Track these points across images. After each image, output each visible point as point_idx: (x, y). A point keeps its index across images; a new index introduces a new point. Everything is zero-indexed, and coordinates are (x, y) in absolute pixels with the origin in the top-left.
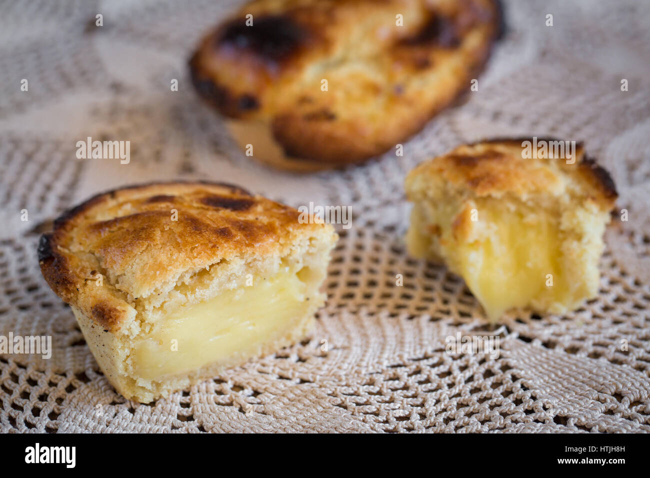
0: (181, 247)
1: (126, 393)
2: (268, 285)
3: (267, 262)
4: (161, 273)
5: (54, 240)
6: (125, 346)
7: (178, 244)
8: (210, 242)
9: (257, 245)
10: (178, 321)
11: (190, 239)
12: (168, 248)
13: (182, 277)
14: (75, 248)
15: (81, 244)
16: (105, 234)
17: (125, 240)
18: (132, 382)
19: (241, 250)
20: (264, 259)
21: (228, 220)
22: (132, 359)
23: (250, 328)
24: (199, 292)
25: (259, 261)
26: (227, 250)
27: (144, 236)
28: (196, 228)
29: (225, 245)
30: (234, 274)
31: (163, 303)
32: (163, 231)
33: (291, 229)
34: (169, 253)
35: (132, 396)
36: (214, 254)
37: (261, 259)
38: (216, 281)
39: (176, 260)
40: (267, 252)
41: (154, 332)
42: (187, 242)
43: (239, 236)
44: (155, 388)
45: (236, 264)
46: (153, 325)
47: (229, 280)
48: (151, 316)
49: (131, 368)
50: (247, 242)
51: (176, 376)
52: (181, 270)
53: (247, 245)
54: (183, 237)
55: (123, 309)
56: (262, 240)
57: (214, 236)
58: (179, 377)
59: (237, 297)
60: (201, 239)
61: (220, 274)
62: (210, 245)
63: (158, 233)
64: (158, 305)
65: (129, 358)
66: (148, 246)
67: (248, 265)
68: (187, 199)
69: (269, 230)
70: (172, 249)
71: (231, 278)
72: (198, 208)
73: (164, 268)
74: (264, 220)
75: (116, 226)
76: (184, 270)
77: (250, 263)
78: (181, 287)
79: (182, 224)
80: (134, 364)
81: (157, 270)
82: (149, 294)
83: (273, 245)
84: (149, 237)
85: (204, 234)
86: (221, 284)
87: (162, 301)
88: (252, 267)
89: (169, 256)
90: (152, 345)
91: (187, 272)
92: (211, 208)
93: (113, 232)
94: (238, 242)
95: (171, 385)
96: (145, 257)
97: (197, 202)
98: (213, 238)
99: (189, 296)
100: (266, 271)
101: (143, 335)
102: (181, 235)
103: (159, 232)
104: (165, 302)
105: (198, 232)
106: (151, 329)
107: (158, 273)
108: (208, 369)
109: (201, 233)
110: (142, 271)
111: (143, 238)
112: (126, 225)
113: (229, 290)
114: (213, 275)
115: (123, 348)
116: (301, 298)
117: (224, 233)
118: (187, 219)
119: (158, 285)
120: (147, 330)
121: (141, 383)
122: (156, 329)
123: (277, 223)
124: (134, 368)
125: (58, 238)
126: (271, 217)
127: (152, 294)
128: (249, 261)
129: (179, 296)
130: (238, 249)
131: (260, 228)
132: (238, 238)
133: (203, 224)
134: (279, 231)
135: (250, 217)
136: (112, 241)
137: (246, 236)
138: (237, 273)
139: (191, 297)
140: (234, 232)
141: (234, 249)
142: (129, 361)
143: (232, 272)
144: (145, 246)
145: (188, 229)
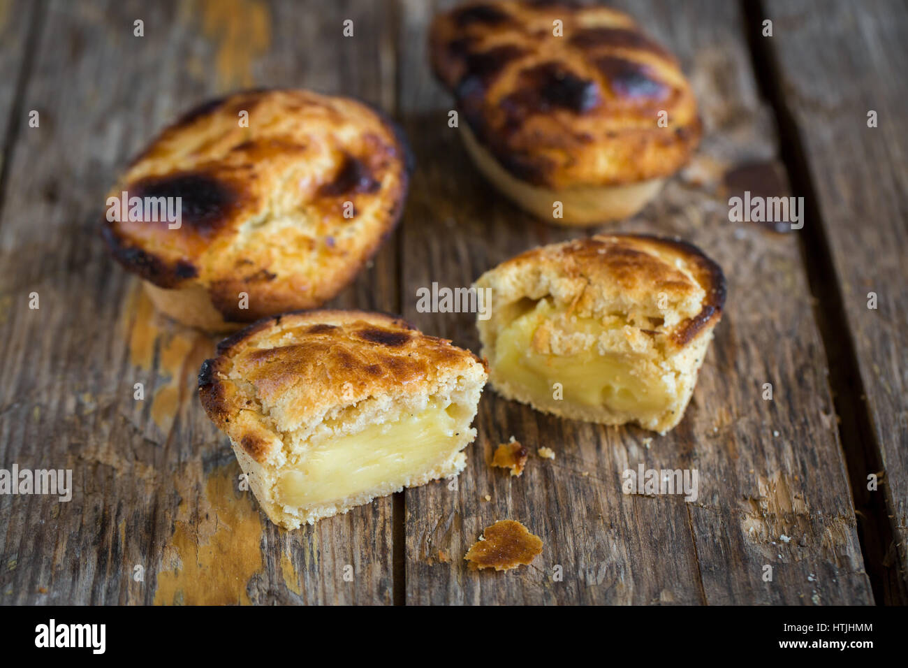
0: (330, 383)
1: (274, 518)
2: (416, 419)
3: (415, 399)
4: (308, 409)
5: (215, 366)
6: (273, 475)
7: (328, 380)
8: (358, 379)
9: (405, 383)
10: (322, 453)
11: (339, 376)
12: (318, 384)
13: (329, 412)
14: (234, 375)
15: (239, 372)
16: (263, 363)
17: (279, 373)
18: (279, 509)
19: (389, 388)
20: (412, 397)
21: (379, 356)
22: (278, 488)
23: (398, 460)
24: (346, 426)
25: (407, 398)
26: (374, 387)
27: (296, 370)
28: (347, 365)
29: (373, 383)
30: (382, 410)
31: (309, 437)
32: (315, 366)
33: (438, 368)
34: (318, 389)
35: (279, 521)
36: (361, 391)
37: (408, 396)
38: (362, 416)
39: (324, 397)
40: (415, 390)
41: (300, 463)
42: (336, 378)
43: (388, 374)
44: (302, 515)
45: (384, 401)
46: (299, 456)
47: (376, 415)
48: (297, 448)
49: (277, 496)
50: (395, 380)
51: (323, 504)
52: (328, 406)
53: (395, 383)
54: (333, 373)
55: (270, 441)
56: (410, 378)
57: (364, 373)
58: (326, 505)
59: (384, 432)
60: (351, 376)
61: (367, 410)
62: (359, 382)
63: (310, 367)
64: (304, 438)
65: (276, 487)
66: (300, 380)
67: (396, 402)
68: (346, 331)
69: (420, 367)
70: (322, 385)
71: (379, 414)
72: (354, 341)
73: (312, 404)
74: (417, 356)
75: (273, 356)
76: (331, 406)
77: (398, 400)
78: (327, 421)
79: (334, 360)
80: (280, 492)
81: (305, 405)
82: (296, 428)
83: (421, 382)
84: (302, 371)
85: (354, 371)
86: (367, 419)
87: (308, 435)
88: (399, 404)
89: (318, 391)
90: (298, 475)
91: (334, 408)
92: (367, 342)
93: (270, 362)
94: (386, 379)
95: (318, 512)
96: (296, 391)
97: (354, 335)
98: (362, 375)
99: (335, 430)
100: (413, 408)
101: (289, 465)
102: (332, 371)
103: (312, 367)
104: (312, 435)
105: (348, 369)
106: (297, 460)
107: (306, 408)
108: (355, 499)
109: (351, 370)
110: (291, 405)
111: (296, 372)
112: (282, 357)
113: (376, 425)
114: (360, 410)
115: (270, 477)
116: (450, 434)
117: (373, 371)
118: (339, 355)
119: (305, 419)
120: (293, 461)
121: (287, 509)
122: (302, 460)
123: (428, 361)
124: (281, 496)
125: (220, 364)
126: (424, 354)
127: (299, 428)
128: (397, 398)
129: (326, 429)
130: (386, 387)
131: (410, 365)
132: (387, 376)
133: (355, 360)
134: (429, 369)
135: (403, 353)
136: (267, 373)
137: (395, 373)
138: (384, 410)
139: (337, 431)
140: (383, 369)
141: (382, 387)
142: (276, 489)
143: (379, 408)
144: (297, 380)
145: (339, 365)
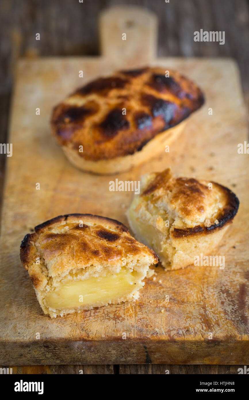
0: (74, 257)
1: (45, 312)
2: (115, 276)
3: (114, 268)
4: (61, 268)
5: (30, 238)
6: (43, 294)
7: (74, 255)
8: (88, 256)
9: (109, 260)
10: (67, 287)
11: (79, 254)
12: (69, 256)
13: (72, 270)
14: (37, 244)
15: (39, 243)
16: (50, 241)
17: (54, 248)
18: (47, 309)
19: (101, 262)
20: (113, 267)
21: (101, 246)
22: (46, 300)
23: (106, 292)
24: (79, 277)
25: (110, 267)
26: (95, 261)
27: (61, 248)
28: (84, 249)
29: (94, 259)
30: (97, 271)
31: (61, 280)
32: (70, 247)
33: (128, 255)
34: (68, 259)
35: (47, 313)
36: (88, 262)
37: (111, 266)
38: (87, 273)
39: (70, 263)
40: (114, 264)
41: (55, 291)
42: (77, 255)
44: (58, 312)
45: (98, 267)
46: (55, 288)
47: (95, 273)
48: (55, 284)
49: (45, 303)
50: (105, 259)
51: (68, 308)
52: (70, 268)
53: (106, 260)
54: (77, 252)
55: (42, 280)
56: (113, 258)
57: (91, 254)
58: (70, 309)
59: (98, 280)
60: (84, 255)
61: (90, 271)
62: (88, 258)
63: (68, 248)
64: (59, 280)
65: (44, 299)
66: (61, 253)
67: (105, 268)
68: (92, 230)
69: (119, 253)
70: (71, 257)
71: (96, 273)
72: (94, 236)
73: (63, 266)
74: (119, 247)
75: (54, 239)
76: (73, 268)
77: (106, 267)
78: (71, 273)
79: (79, 246)
80: (47, 302)
81: (60, 266)
82: (55, 276)
83: (118, 261)
84: (63, 249)
85: (87, 252)
86: (90, 275)
87: (61, 279)
88: (107, 269)
89: (68, 260)
90: (55, 296)
91: (74, 269)
92: (99, 237)
93: (52, 241)
94: (101, 258)
95: (65, 311)
96: (59, 259)
97: (94, 233)
98: (90, 255)
99: (74, 278)
100: (113, 271)
101: (51, 291)
102: (76, 251)
103: (68, 247)
104: (62, 279)
105: (84, 251)
106: (54, 290)
107: (60, 268)
108: (84, 307)
109: (85, 252)
110: (54, 265)
111: (61, 249)
112: (58, 240)
113: (94, 277)
114: (87, 270)
115: (41, 295)
116: (132, 284)
117: (96, 253)
118: (82, 243)
119: (59, 273)
120: (53, 289)
121: (50, 309)
122: (57, 290)
123: (124, 251)
124: (47, 303)
125: (33, 237)
126: (123, 247)
127: (56, 276)
128: (105, 267)
129: (70, 278)
130: (100, 261)
131: (115, 252)
132: (102, 256)
133: (88, 247)
134: (123, 255)
135: (113, 245)
136: (49, 246)
137: (106, 255)
138: (98, 271)
139: (75, 278)
140: (101, 252)
141: (98, 261)
142: (44, 301)
143: (96, 270)
144: (60, 253)
145: (80, 249)
